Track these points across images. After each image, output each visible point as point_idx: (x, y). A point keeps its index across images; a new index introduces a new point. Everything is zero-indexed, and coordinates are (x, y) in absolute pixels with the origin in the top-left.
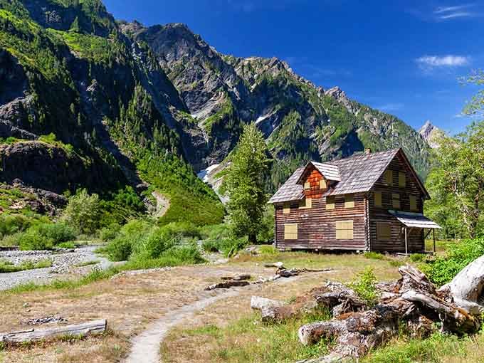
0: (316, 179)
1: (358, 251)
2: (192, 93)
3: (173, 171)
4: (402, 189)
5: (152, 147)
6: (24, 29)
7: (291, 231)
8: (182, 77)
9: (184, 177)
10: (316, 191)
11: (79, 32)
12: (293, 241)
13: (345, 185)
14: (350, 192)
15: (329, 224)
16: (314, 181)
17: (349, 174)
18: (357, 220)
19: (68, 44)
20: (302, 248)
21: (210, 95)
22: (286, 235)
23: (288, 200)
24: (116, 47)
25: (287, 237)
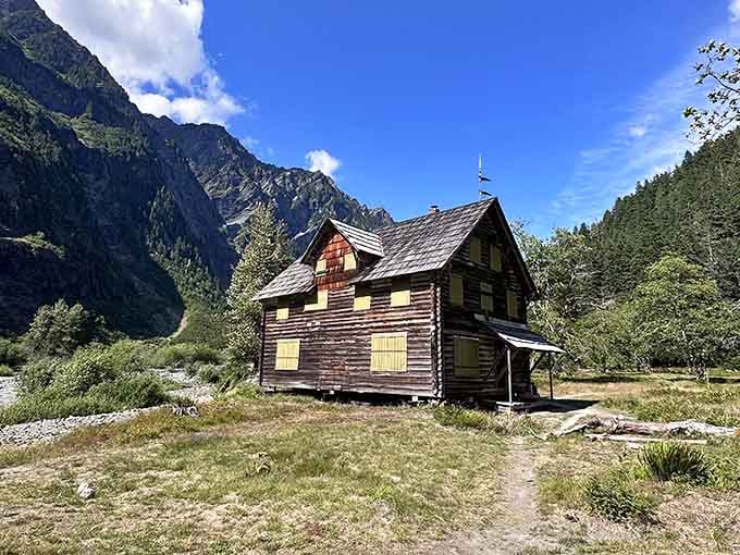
0: (339, 252)
1: (415, 399)
2: (225, 200)
3: (194, 284)
4: (496, 275)
5: (172, 256)
6: (19, 106)
7: (287, 354)
8: (214, 182)
9: (207, 292)
10: (336, 275)
11: (92, 119)
12: (290, 374)
13: (391, 262)
14: (402, 272)
15: (357, 340)
16: (334, 257)
17: (399, 245)
18: (414, 332)
19: (76, 131)
20: (304, 386)
21: (246, 204)
22: (278, 361)
23: (285, 293)
24: (138, 140)
25: (280, 365)
